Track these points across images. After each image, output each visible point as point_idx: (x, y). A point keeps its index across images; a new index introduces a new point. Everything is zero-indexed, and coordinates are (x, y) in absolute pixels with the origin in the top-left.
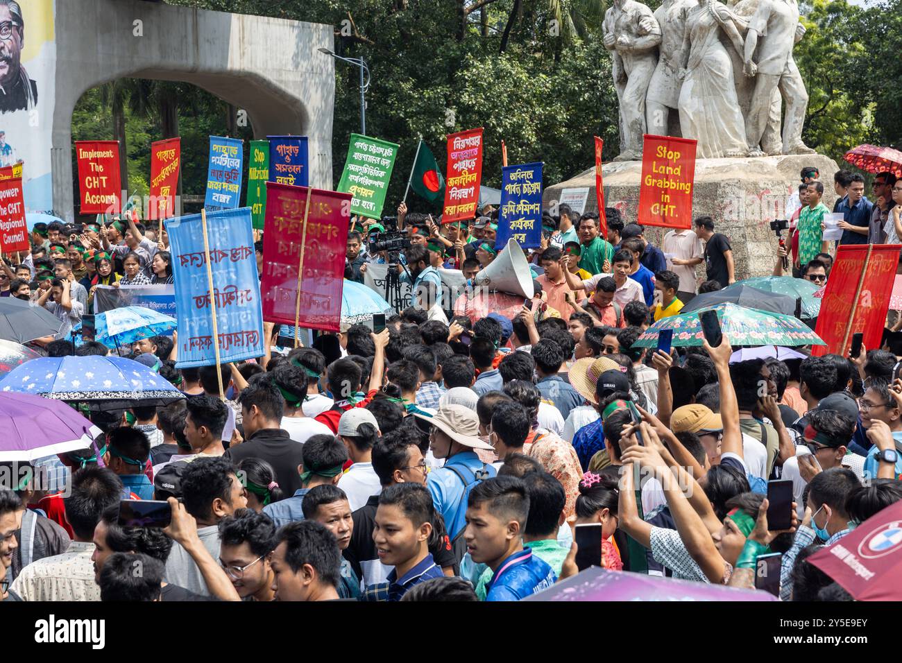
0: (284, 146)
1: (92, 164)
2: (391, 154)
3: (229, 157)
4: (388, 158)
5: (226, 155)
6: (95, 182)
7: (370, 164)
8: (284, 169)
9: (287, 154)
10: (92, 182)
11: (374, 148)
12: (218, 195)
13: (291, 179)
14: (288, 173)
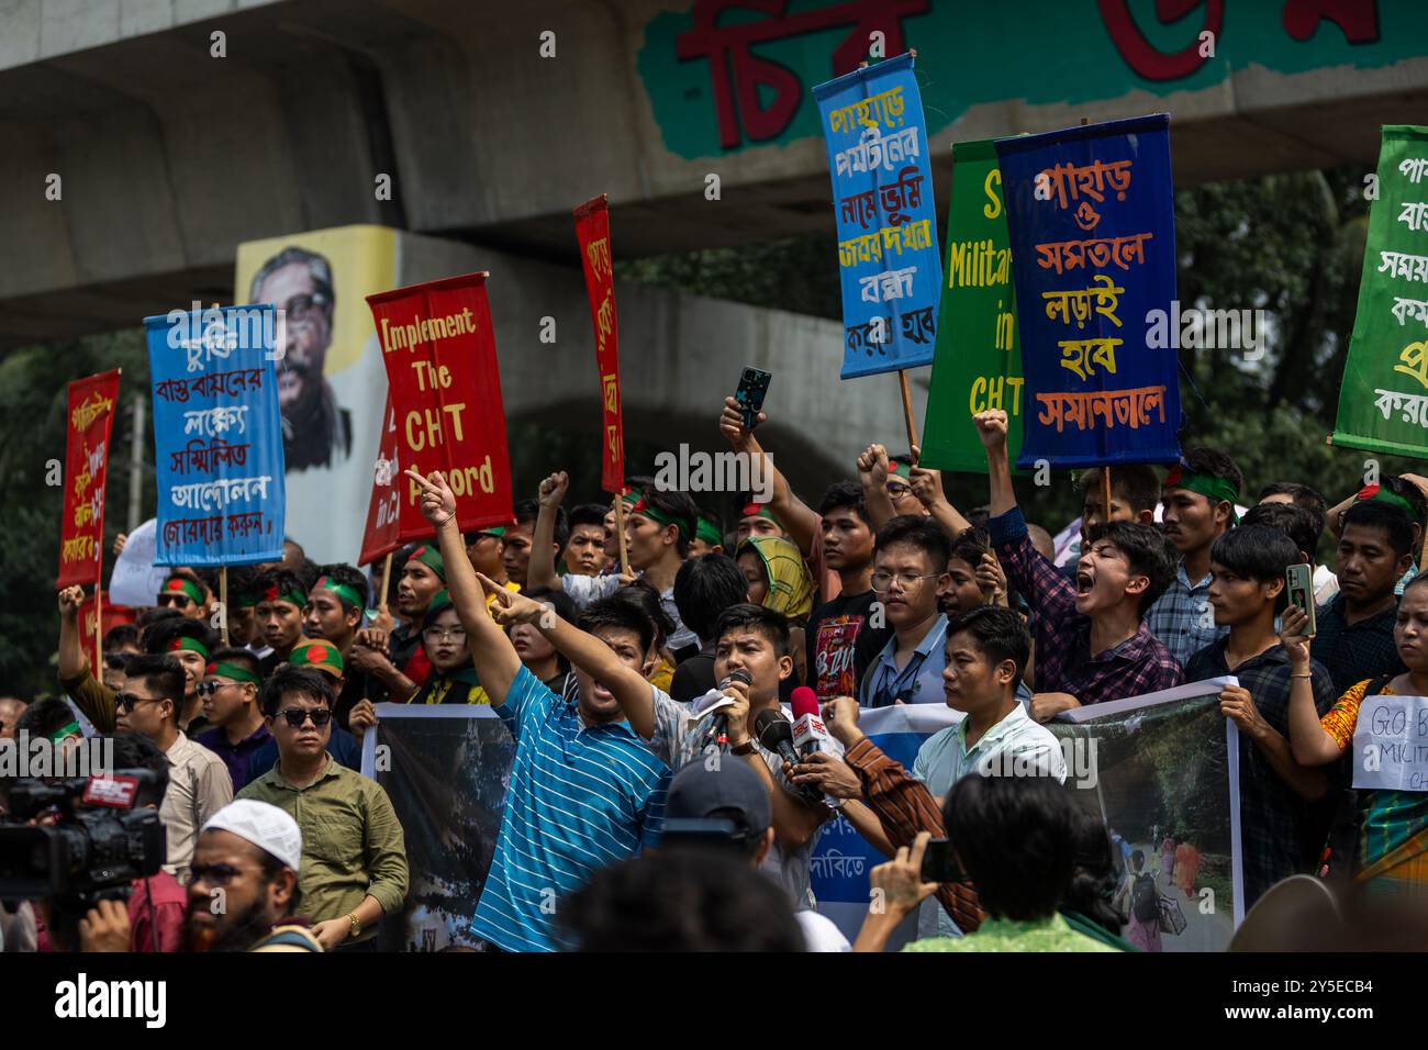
0: (1071, 170)
1: (418, 365)
3: (885, 132)
5: (874, 130)
6: (432, 427)
8: (1073, 260)
9: (1085, 197)
10: (424, 427)
12: (873, 281)
13: (1103, 294)
14: (1090, 270)
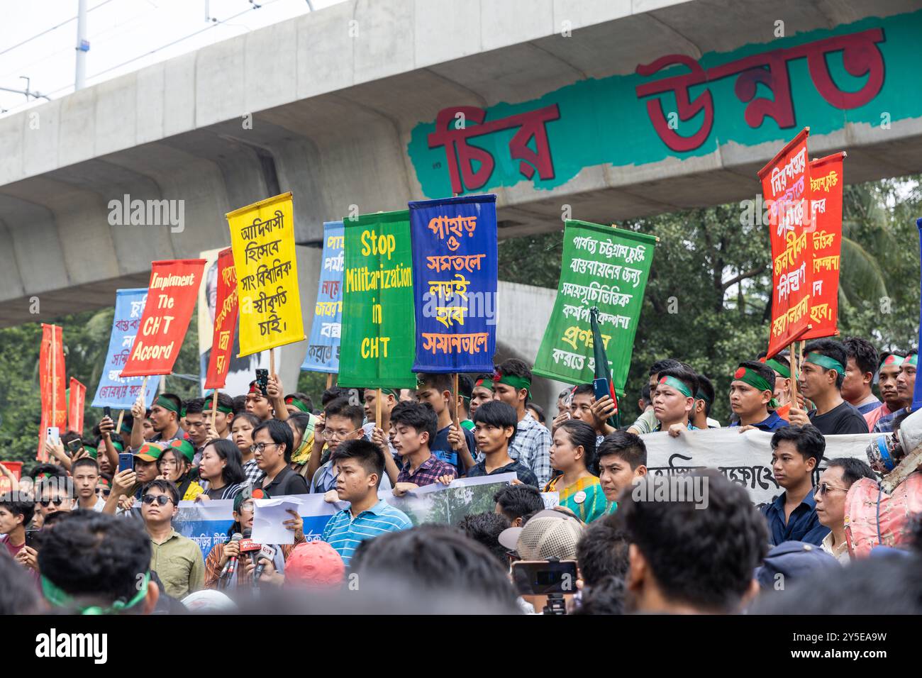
0: (446, 219)
2: (642, 257)
4: (635, 265)
6: (156, 326)
7: (602, 281)
8: (445, 266)
9: (452, 234)
10: (153, 325)
11: (609, 247)
12: (330, 325)
13: (459, 284)
14: (453, 271)
